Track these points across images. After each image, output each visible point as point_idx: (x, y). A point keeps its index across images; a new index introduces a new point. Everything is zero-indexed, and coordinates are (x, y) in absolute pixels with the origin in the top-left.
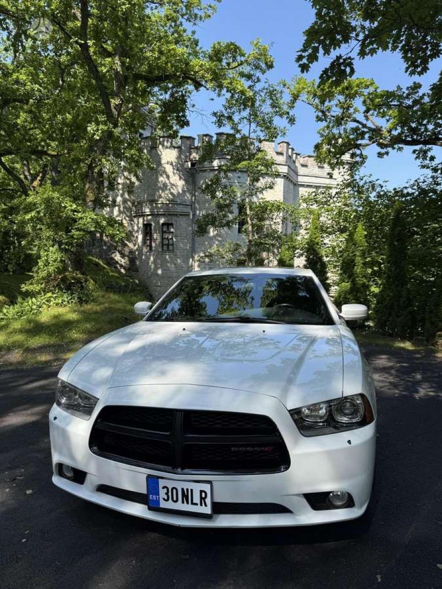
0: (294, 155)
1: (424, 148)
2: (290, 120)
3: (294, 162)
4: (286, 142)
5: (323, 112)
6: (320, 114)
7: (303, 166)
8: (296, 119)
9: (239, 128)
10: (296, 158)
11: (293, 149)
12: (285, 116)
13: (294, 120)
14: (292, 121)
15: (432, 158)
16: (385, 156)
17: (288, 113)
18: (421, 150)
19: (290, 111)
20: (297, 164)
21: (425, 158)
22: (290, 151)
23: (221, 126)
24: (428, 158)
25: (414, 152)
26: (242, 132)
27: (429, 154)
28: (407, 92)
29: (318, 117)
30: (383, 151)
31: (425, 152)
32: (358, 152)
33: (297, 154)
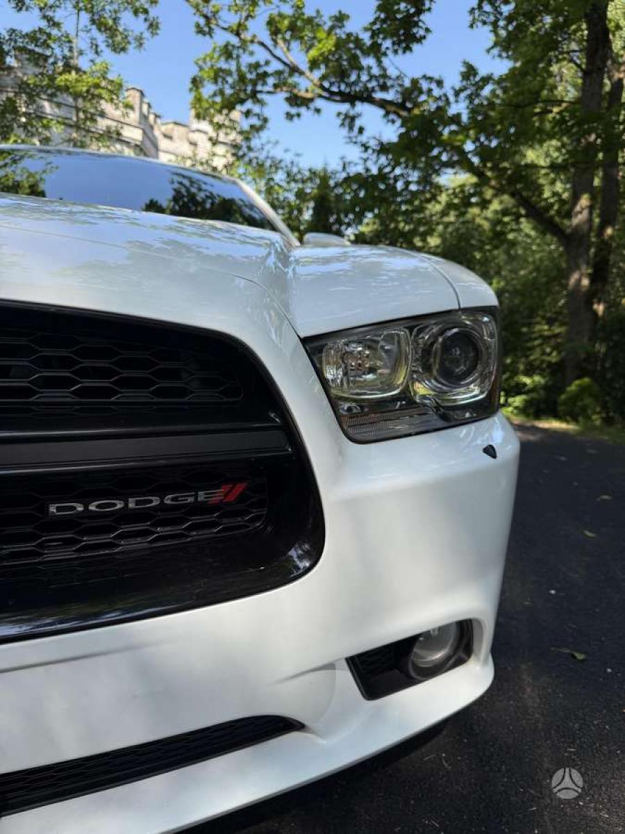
0: (152, 117)
1: (352, 113)
2: (151, 25)
3: (152, 127)
4: (138, 90)
5: (206, 17)
6: (202, 21)
7: (166, 136)
8: (160, 26)
9: (56, 20)
10: (155, 122)
11: (149, 106)
12: (142, 16)
13: (157, 27)
14: (153, 26)
15: (361, 130)
16: (295, 119)
17: (146, 11)
18: (346, 116)
19: (150, 10)
20: (157, 133)
21: (351, 128)
22: (145, 108)
23: (20, 9)
24: (356, 129)
25: (339, 114)
26: (64, 28)
27: (358, 123)
28: (329, 24)
29: (198, 26)
30: (294, 111)
31: (353, 119)
32: (256, 109)
33: (157, 116)
